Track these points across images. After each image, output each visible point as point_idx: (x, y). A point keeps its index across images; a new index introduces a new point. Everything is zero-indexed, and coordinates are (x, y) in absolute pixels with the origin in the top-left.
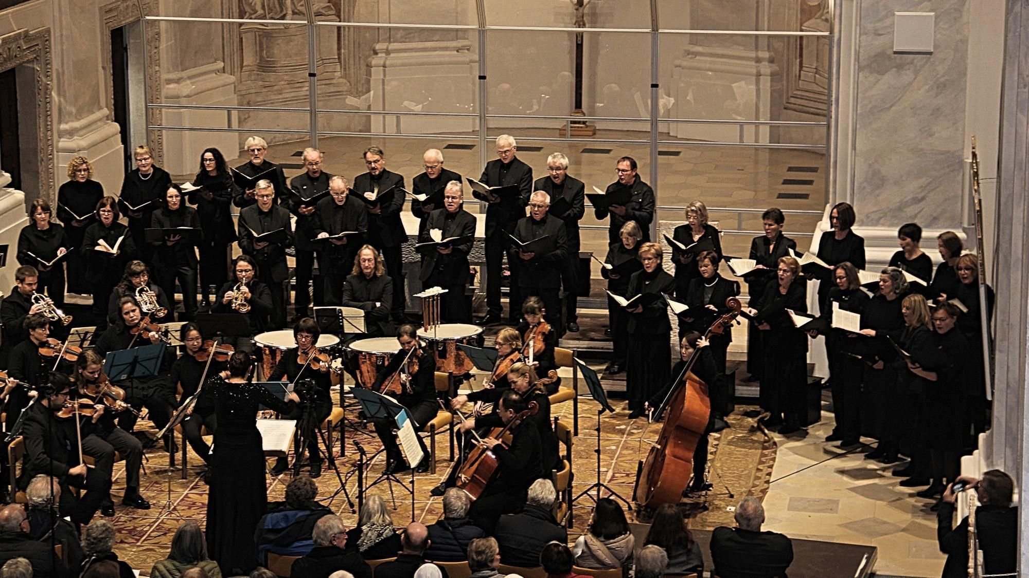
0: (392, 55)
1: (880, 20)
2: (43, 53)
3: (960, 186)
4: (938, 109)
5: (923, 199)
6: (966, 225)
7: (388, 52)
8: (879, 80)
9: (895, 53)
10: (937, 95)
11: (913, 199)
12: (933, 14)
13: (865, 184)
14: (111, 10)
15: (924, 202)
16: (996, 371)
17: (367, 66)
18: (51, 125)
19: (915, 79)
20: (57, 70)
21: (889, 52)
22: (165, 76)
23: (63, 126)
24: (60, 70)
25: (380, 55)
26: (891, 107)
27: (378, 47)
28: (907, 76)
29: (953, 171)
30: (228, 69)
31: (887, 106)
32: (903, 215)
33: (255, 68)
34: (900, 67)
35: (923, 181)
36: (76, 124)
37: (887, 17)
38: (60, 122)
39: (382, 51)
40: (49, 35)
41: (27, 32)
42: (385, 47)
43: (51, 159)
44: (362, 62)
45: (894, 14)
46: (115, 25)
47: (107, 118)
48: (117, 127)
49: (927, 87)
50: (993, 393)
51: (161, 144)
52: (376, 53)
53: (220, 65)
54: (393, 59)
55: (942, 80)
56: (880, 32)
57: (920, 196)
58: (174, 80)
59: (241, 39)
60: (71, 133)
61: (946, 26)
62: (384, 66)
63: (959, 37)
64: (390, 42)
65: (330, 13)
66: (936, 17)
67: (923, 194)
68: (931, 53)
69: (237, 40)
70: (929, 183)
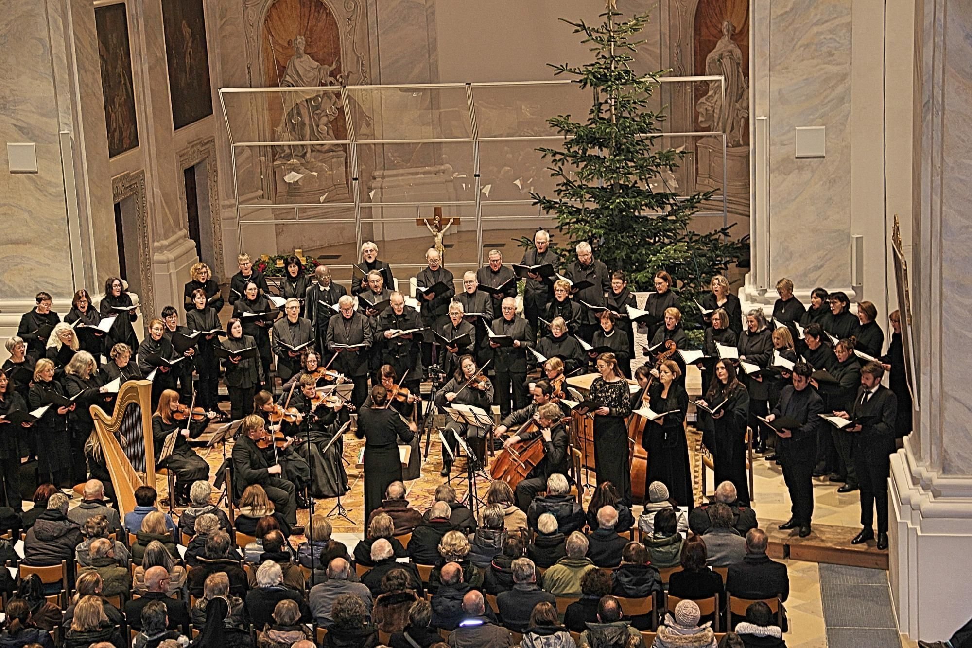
0: (387, 179)
1: (784, 134)
2: (140, 189)
3: (849, 255)
4: (831, 199)
5: (822, 266)
6: (855, 285)
7: (383, 177)
8: (785, 179)
9: (796, 158)
10: (829, 189)
11: (815, 267)
12: (824, 127)
13: (778, 258)
14: (183, 155)
15: (823, 269)
16: (922, 389)
17: (368, 188)
18: (148, 244)
19: (813, 176)
20: (150, 202)
21: (793, 157)
22: (222, 203)
23: (156, 244)
24: (152, 202)
25: (377, 180)
26: (796, 198)
27: (376, 173)
28: (806, 175)
29: (843, 245)
30: (266, 196)
31: (793, 198)
32: (807, 279)
33: (285, 194)
34: (800, 169)
35: (821, 253)
36: (166, 242)
37: (789, 131)
38: (153, 241)
39: (379, 176)
40: (144, 176)
41: (129, 173)
42: (381, 173)
43: (148, 269)
44: (364, 186)
45: (795, 129)
46: (187, 166)
47: (185, 237)
48: (193, 243)
49: (822, 183)
50: (919, 405)
51: (221, 254)
52: (374, 178)
53: (261, 192)
54: (387, 182)
55: (833, 176)
56: (785, 143)
57: (819, 265)
58: (227, 205)
59: (274, 172)
60: (161, 249)
61: (834, 137)
62: (381, 188)
63: (843, 144)
64: (384, 170)
65: (339, 149)
66: (826, 129)
67: (822, 263)
68: (824, 157)
69: (271, 173)
70: (826, 254)
